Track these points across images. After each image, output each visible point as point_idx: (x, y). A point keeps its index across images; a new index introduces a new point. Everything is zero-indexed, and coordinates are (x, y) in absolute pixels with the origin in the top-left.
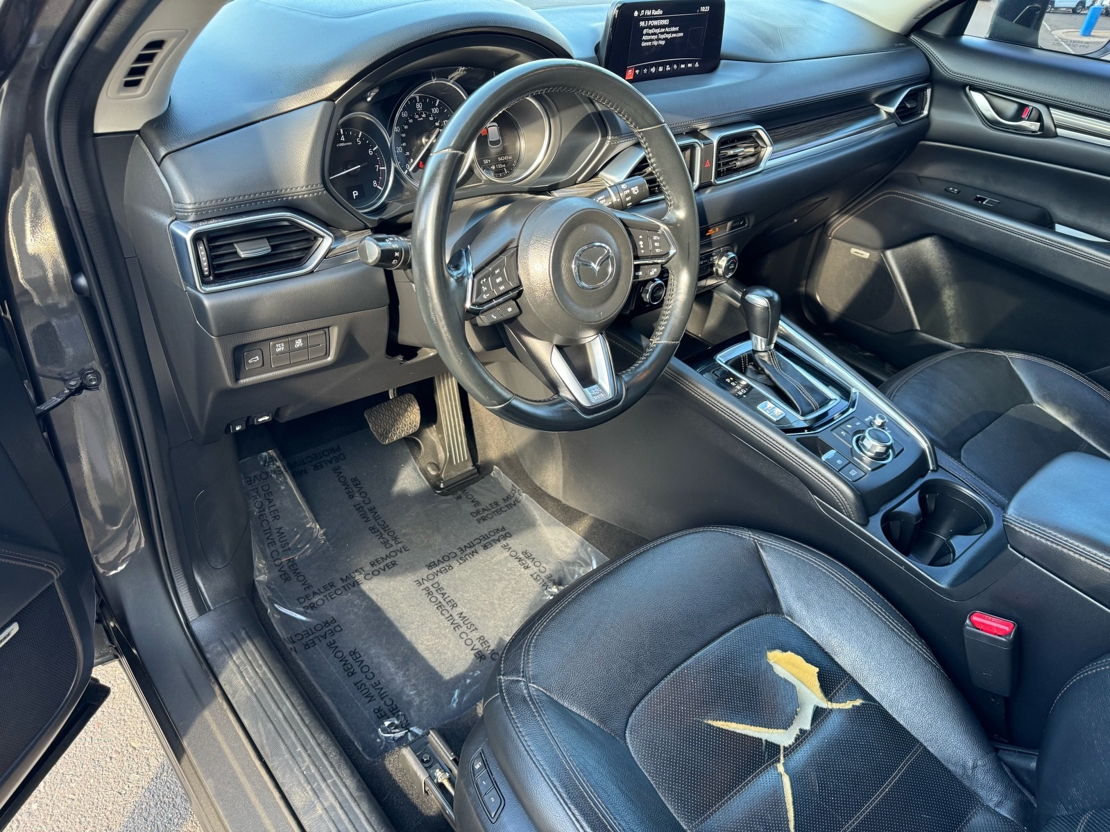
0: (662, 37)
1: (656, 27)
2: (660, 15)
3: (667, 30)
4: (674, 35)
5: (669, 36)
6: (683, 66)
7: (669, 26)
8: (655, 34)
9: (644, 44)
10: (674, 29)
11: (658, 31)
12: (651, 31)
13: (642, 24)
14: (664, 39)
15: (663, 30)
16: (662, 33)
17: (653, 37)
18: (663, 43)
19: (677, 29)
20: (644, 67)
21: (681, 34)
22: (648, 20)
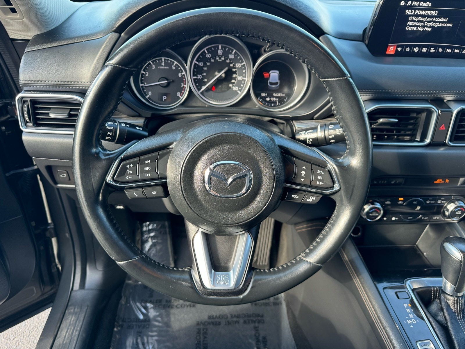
0: (429, 24)
1: (424, 16)
2: (428, 7)
3: (435, 19)
4: (443, 25)
5: (437, 25)
6: (449, 51)
7: (437, 17)
8: (421, 21)
9: (408, 28)
10: (443, 20)
11: (424, 19)
12: (417, 19)
13: (408, 12)
14: (430, 27)
15: (431, 19)
16: (429, 22)
17: (419, 24)
18: (430, 29)
19: (446, 20)
20: (407, 46)
21: (451, 25)
22: (415, 10)
